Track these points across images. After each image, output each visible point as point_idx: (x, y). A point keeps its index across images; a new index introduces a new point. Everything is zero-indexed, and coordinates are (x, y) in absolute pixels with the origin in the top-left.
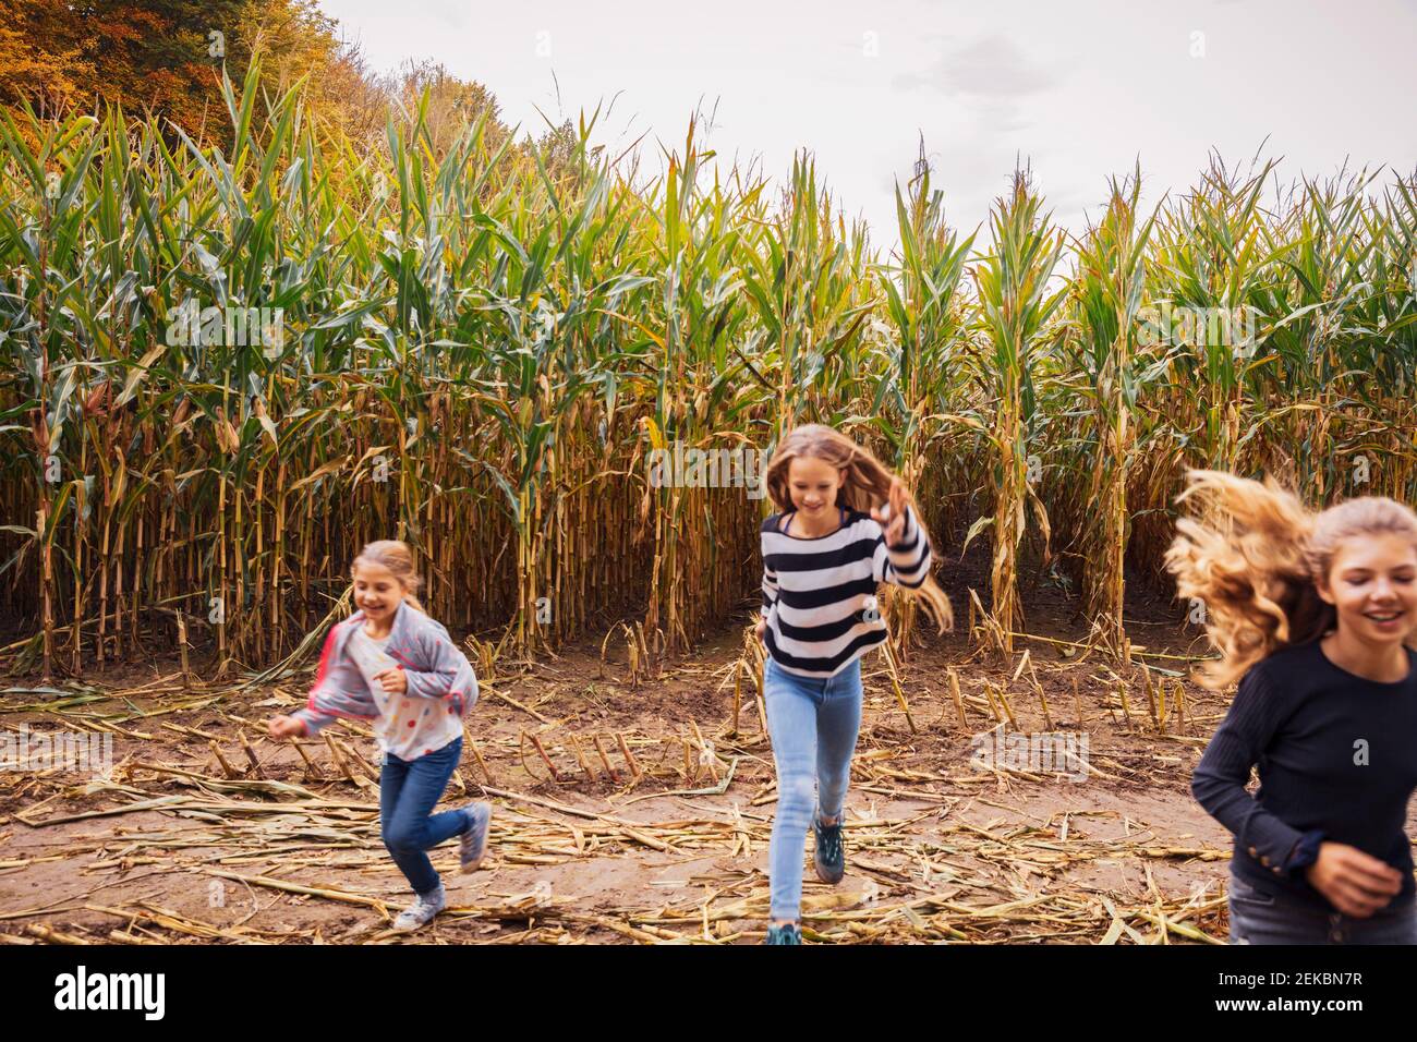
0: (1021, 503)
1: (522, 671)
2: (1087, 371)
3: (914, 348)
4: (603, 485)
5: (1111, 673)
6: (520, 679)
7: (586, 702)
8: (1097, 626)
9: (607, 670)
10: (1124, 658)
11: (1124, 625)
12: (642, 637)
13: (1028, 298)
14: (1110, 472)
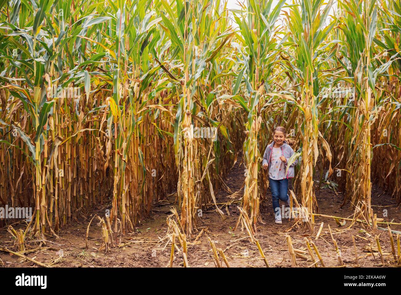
0: (316, 142)
1: (41, 245)
2: (346, 69)
3: (256, 56)
4: (79, 137)
5: (367, 234)
6: (40, 250)
7: (80, 261)
8: (358, 209)
9: (89, 243)
10: (373, 225)
11: (372, 207)
12: (109, 223)
13: (317, 28)
14: (362, 124)
